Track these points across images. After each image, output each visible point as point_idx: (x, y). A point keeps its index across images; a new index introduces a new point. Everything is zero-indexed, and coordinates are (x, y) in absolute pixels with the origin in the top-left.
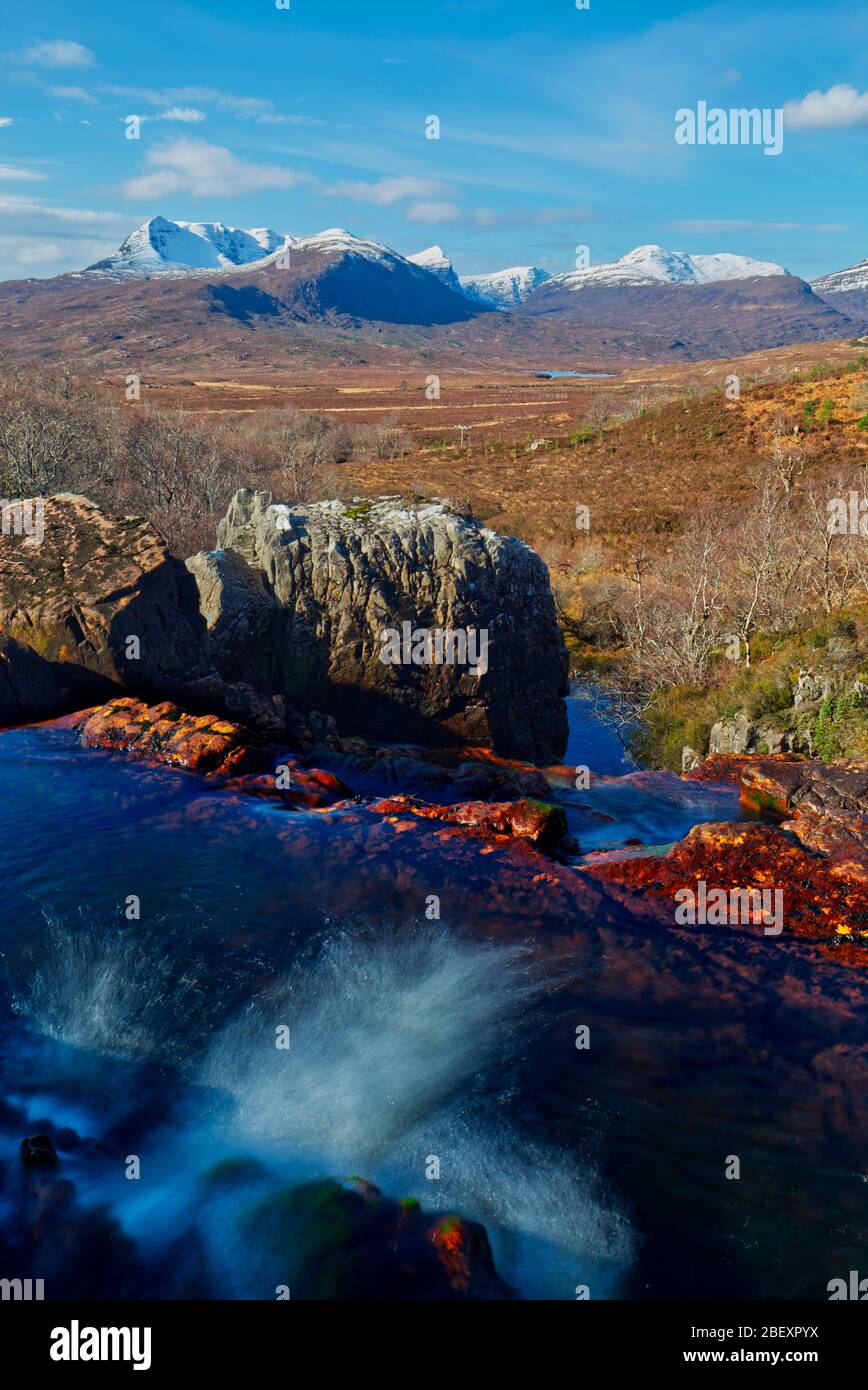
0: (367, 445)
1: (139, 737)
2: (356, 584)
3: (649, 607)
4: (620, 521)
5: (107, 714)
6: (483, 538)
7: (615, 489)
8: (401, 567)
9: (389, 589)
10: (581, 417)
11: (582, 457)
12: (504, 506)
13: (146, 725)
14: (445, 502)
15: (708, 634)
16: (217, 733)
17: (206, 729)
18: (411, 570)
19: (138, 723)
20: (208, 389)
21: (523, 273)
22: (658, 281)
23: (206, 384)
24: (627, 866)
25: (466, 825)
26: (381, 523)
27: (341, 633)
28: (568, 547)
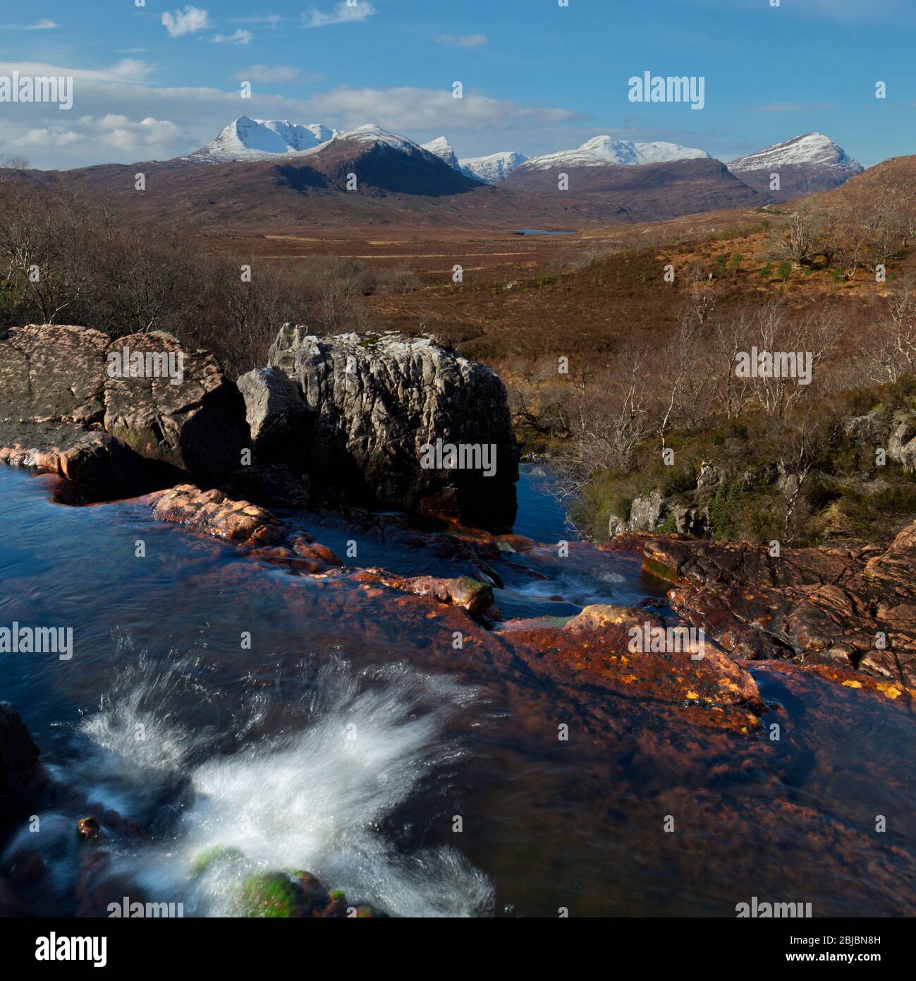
0: (386, 283)
1: (193, 515)
2: (365, 395)
3: (589, 409)
4: (572, 343)
5: (173, 496)
6: (458, 365)
7: (569, 319)
8: (398, 384)
9: (389, 399)
10: (546, 264)
11: (545, 295)
12: (485, 330)
13: (199, 506)
14: (432, 337)
15: (634, 430)
16: (247, 515)
17: (240, 512)
18: (405, 386)
19: (194, 504)
20: (274, 240)
21: (506, 156)
22: (609, 163)
23: (273, 237)
24: (533, 634)
25: (418, 594)
26: (385, 351)
27: (353, 431)
28: (531, 361)
